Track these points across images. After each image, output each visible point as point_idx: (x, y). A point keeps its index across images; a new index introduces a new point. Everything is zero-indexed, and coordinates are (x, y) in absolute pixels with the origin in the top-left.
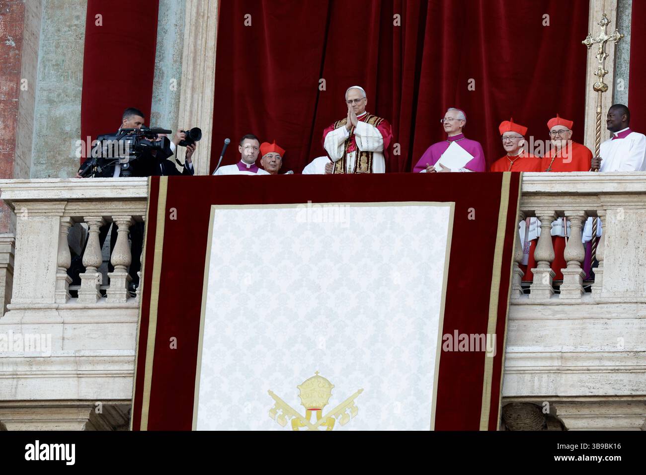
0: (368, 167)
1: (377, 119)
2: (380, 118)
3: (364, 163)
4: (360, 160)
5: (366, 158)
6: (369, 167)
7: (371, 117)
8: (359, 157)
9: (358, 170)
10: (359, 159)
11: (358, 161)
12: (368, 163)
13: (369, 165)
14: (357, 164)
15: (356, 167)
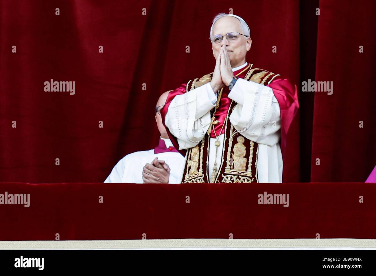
0: (247, 164)
1: (266, 75)
2: (272, 74)
3: (240, 156)
4: (232, 152)
5: (244, 148)
6: (250, 165)
7: (255, 73)
8: (230, 145)
9: (228, 170)
10: (229, 149)
11: (229, 153)
12: (247, 156)
13: (250, 161)
14: (225, 159)
15: (225, 165)
